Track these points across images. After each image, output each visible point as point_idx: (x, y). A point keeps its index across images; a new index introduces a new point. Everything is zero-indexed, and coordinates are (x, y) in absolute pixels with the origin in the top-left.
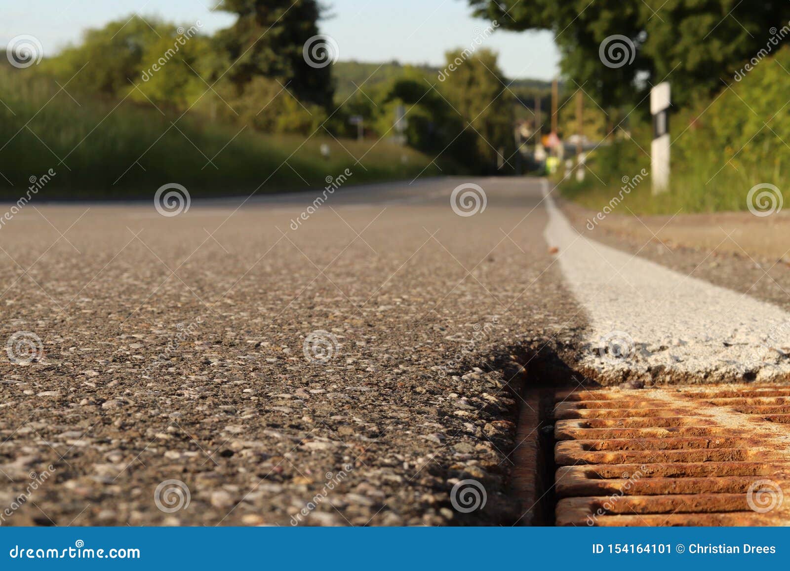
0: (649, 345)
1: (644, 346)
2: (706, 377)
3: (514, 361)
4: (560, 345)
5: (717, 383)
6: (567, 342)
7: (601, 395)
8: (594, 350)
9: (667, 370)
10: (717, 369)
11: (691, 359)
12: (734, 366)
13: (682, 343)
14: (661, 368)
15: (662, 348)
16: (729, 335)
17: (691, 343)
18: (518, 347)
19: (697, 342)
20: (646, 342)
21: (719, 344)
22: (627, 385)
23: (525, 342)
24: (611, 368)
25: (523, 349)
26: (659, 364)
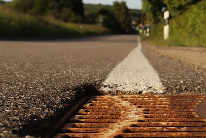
0: (118, 85)
1: (116, 85)
2: (130, 93)
3: (82, 88)
4: (95, 84)
5: (132, 94)
6: (97, 84)
7: (102, 97)
8: (104, 86)
9: (120, 91)
10: (132, 91)
11: (127, 88)
12: (136, 90)
13: (126, 84)
14: (119, 90)
15: (121, 85)
16: (138, 82)
17: (128, 84)
18: (84, 85)
19: (130, 84)
20: (117, 84)
21: (134, 85)
22: (110, 95)
23: (87, 84)
24: (107, 90)
25: (86, 85)
26: (119, 89)
